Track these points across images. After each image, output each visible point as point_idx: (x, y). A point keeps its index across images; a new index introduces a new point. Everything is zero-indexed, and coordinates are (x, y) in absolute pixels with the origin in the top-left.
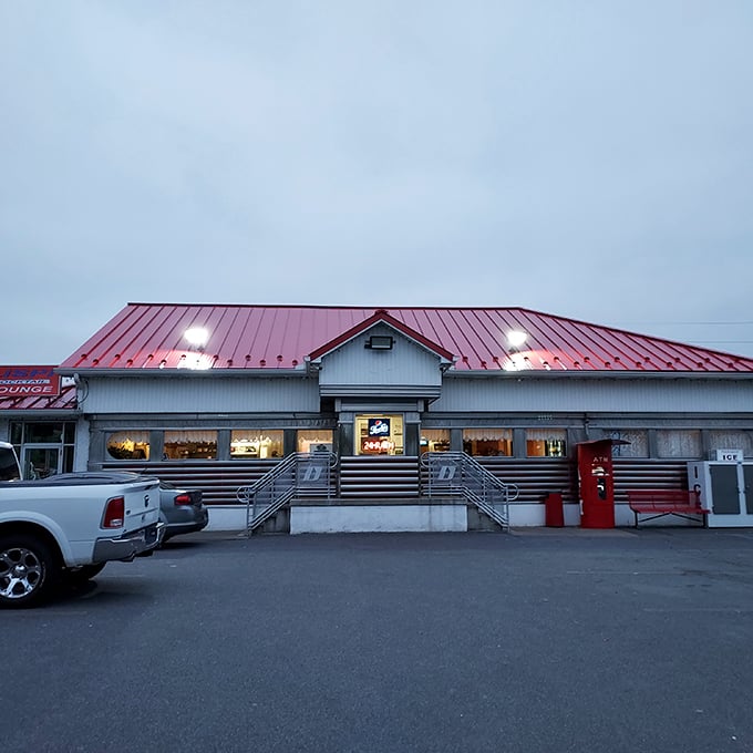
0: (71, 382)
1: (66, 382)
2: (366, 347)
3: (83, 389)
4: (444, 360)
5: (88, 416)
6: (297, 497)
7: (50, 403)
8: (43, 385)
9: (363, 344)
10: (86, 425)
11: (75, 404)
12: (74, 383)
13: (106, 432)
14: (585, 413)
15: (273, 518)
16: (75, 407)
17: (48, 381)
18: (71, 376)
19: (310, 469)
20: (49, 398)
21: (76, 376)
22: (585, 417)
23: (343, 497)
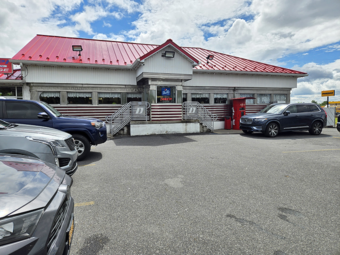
0: (18, 67)
1: (15, 67)
2: (162, 56)
3: (25, 70)
4: (195, 63)
5: (28, 84)
6: (133, 121)
7: (8, 77)
8: (4, 68)
9: (161, 55)
10: (28, 88)
11: (22, 78)
12: (20, 68)
13: (38, 91)
14: (235, 87)
15: (123, 129)
16: (22, 79)
17: (6, 66)
18: (19, 64)
19: (138, 109)
20: (8, 74)
21: (21, 64)
22: (235, 89)
23: (152, 120)
